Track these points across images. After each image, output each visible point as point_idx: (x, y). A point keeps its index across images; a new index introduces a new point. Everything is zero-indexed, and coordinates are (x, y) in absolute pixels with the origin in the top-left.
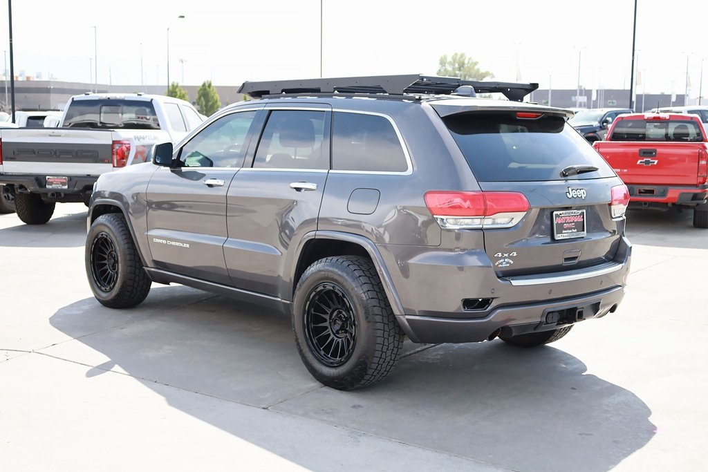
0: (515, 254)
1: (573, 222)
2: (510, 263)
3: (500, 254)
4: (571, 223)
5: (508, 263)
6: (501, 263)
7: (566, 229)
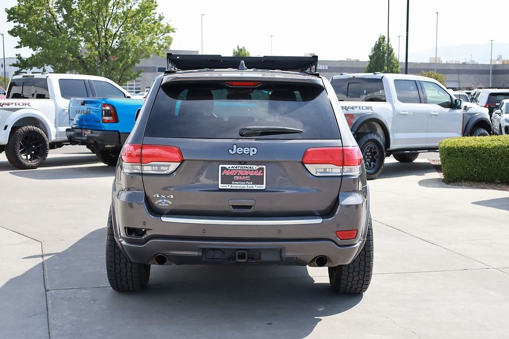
0: (172, 197)
1: (249, 175)
2: (169, 204)
3: (158, 195)
4: (245, 176)
5: (166, 203)
6: (161, 203)
7: (237, 181)
